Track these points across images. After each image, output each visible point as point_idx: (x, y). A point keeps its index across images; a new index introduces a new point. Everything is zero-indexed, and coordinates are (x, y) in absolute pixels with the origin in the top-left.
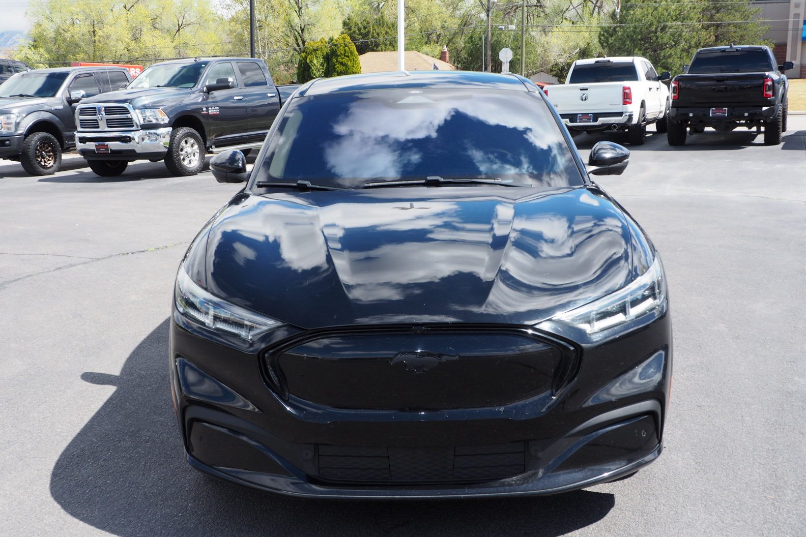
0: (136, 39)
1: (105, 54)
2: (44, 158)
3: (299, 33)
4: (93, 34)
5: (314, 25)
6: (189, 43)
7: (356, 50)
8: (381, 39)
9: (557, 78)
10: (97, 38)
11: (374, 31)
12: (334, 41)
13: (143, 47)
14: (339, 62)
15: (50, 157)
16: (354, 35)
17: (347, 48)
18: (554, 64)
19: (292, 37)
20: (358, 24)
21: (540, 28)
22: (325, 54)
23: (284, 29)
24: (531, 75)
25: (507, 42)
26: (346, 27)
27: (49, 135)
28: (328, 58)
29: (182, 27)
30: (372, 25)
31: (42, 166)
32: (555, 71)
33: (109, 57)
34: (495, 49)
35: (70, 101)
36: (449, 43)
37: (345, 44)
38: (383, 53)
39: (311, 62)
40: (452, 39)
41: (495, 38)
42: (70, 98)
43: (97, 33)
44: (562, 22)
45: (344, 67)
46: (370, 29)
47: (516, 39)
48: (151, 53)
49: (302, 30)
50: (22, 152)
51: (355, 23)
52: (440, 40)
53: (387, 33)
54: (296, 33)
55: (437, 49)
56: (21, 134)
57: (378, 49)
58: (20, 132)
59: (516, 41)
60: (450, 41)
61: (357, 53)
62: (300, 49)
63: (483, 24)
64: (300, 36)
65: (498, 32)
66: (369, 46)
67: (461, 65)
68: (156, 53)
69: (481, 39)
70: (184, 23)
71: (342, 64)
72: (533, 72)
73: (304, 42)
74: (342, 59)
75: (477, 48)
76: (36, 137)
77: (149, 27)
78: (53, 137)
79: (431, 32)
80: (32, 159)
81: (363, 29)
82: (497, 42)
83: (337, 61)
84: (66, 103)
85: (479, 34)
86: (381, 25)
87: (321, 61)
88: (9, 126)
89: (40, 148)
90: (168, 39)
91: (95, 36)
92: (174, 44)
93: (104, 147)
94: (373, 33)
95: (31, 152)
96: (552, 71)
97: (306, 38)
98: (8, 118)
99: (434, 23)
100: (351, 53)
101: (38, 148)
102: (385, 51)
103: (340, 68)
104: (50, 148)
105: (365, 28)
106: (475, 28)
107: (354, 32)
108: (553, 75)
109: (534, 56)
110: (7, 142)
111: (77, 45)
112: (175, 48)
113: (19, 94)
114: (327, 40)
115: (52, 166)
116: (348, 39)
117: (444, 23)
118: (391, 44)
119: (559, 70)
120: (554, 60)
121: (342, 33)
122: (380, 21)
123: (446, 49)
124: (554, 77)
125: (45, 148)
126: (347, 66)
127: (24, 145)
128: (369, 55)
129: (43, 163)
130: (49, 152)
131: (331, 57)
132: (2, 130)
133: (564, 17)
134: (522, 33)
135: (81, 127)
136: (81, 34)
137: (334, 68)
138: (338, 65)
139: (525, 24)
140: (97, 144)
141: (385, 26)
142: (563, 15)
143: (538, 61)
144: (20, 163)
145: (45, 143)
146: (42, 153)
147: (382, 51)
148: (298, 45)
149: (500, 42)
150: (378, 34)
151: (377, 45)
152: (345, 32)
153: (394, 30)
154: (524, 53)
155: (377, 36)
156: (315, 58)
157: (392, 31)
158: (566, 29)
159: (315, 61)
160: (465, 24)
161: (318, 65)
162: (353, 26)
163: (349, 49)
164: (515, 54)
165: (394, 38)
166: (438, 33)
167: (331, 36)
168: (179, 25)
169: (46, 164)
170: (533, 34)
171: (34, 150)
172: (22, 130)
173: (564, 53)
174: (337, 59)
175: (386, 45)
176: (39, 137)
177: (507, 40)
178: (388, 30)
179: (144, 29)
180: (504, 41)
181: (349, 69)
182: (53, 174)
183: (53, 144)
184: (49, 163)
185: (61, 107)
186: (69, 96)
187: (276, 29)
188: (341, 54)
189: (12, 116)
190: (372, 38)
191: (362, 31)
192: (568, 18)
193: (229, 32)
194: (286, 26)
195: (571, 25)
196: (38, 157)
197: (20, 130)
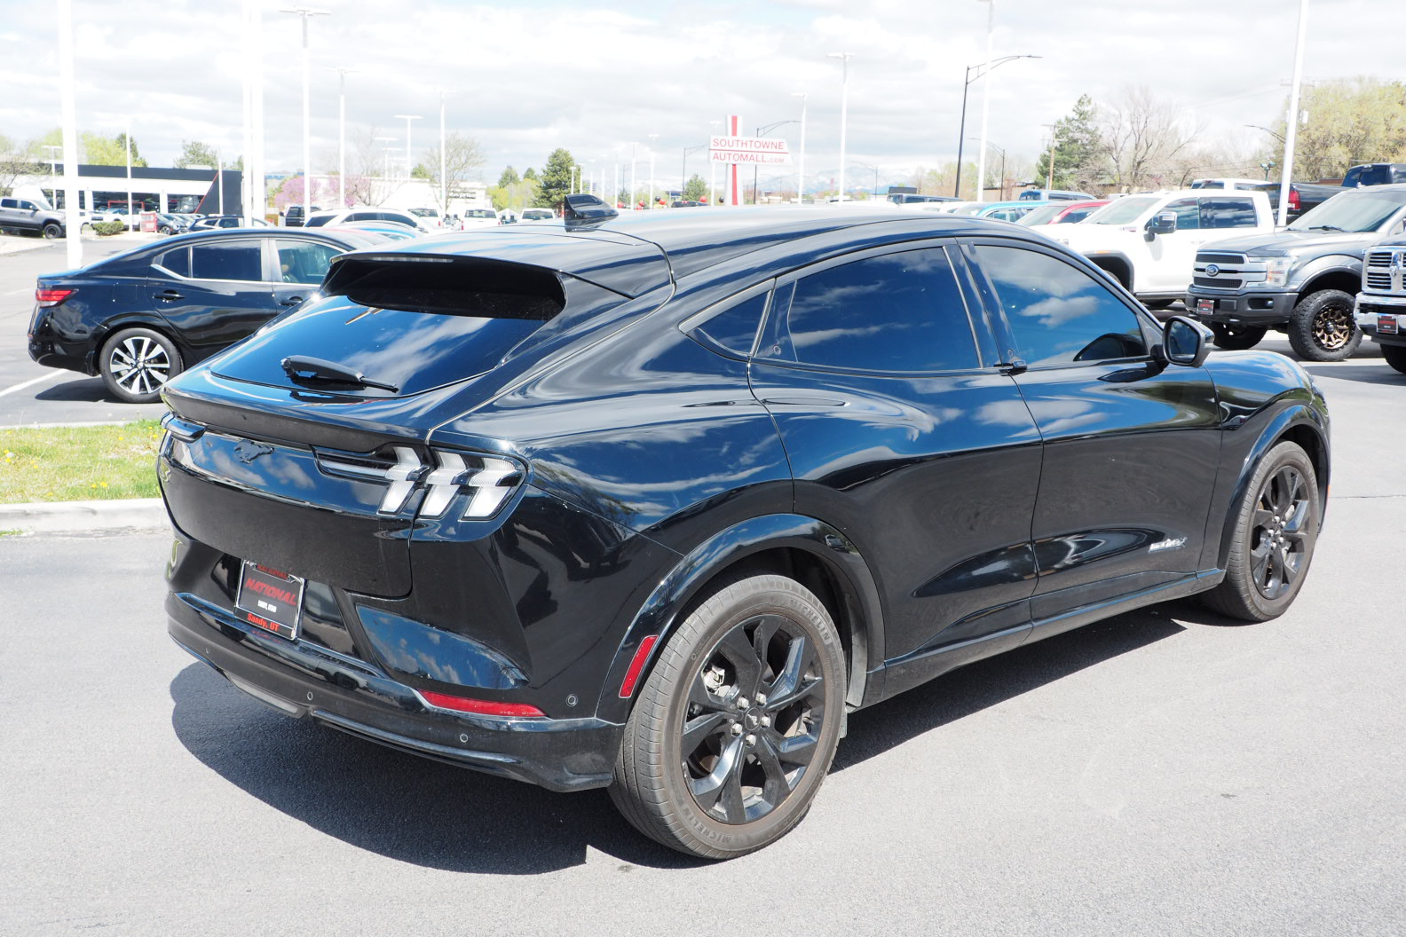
2: (1330, 333)
15: (1340, 333)
31: (1321, 345)
56: (1294, 291)
58: (1294, 287)
76: (1319, 298)
80: (1304, 332)
88: (1278, 276)
89: (1325, 316)
93: (1390, 323)
95: (1305, 321)
98: (1279, 263)
101: (1322, 315)
104: (1343, 318)
110: (1270, 302)
113: (1324, 226)
115: (1342, 347)
129: (1324, 341)
130: (1342, 324)
132: (1267, 282)
135: (1369, 286)
140: (1380, 315)
145: (1335, 309)
146: (1326, 325)
169: (1330, 343)
171: (1312, 319)
172: (1297, 284)
176: (1326, 298)
182: (1342, 361)
183: (1351, 311)
184: (1337, 343)
189: (1285, 260)
196: (1319, 330)
197: (1293, 284)
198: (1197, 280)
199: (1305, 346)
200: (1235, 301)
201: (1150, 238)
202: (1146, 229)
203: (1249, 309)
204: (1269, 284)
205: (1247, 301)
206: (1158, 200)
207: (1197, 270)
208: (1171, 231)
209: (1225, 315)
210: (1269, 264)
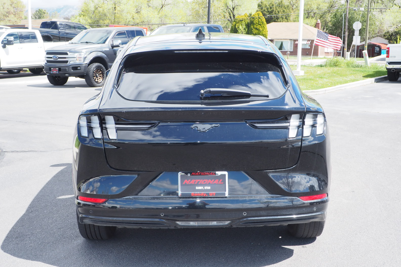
0: (138, 12)
1: (120, 20)
2: (97, 77)
3: (231, 11)
4: (114, 9)
5: (240, 6)
6: (168, 15)
7: (265, 21)
8: (280, 15)
9: (388, 41)
10: (116, 11)
11: (276, 10)
12: (252, 16)
13: (142, 17)
14: (255, 28)
15: (100, 77)
16: (264, 12)
17: (260, 20)
18: (387, 32)
19: (228, 13)
20: (267, 6)
21: (378, 10)
22: (247, 23)
23: (223, 8)
24: (372, 38)
25: (358, 18)
26: (259, 8)
27: (101, 65)
28: (248, 26)
29: (164, 6)
30: (275, 7)
31: (96, 82)
32: (387, 36)
33: (123, 22)
34: (351, 22)
35: (113, 47)
36: (321, 18)
37: (259, 17)
38: (281, 23)
39: (238, 27)
40: (323, 15)
41: (350, 16)
42: (113, 44)
43: (117, 8)
44: (392, 6)
45: (258, 31)
46: (274, 9)
47: (363, 16)
48: (146, 21)
49: (233, 9)
50: (86, 74)
51: (265, 5)
52: (315, 16)
53: (284, 11)
54: (230, 10)
55: (314, 21)
56: (86, 64)
57: (278, 21)
58: (86, 62)
59: (363, 18)
60: (321, 17)
61: (265, 23)
62: (231, 20)
63: (343, 7)
64: (232, 12)
65: (353, 12)
66: (273, 18)
67: (328, 31)
68: (149, 21)
69: (341, 16)
70: (165, 4)
71: (256, 29)
72: (373, 36)
73: (234, 16)
74: (257, 26)
75: (339, 21)
76: (94, 66)
77: (146, 5)
78: (103, 66)
79: (310, 11)
80: (91, 78)
81: (269, 9)
82: (351, 18)
83: (253, 28)
84: (111, 47)
85: (340, 13)
86: (281, 6)
87: (244, 27)
88: (80, 59)
89: (96, 72)
90: (156, 13)
91: (115, 10)
92: (159, 16)
94: (276, 11)
95: (91, 74)
96: (384, 36)
97: (236, 14)
98: (80, 55)
99: (313, 6)
100: (262, 22)
102: (282, 22)
103: (255, 31)
104: (101, 72)
105: (271, 8)
106: (338, 9)
107: (264, 10)
108: (386, 39)
109: (374, 27)
110: (79, 68)
111: (105, 15)
112: (159, 18)
113: (86, 42)
114: (248, 14)
115: (101, 82)
116: (261, 15)
117: (318, 6)
118: (286, 18)
119: (389, 35)
120: (387, 29)
121: (257, 11)
122: (280, 4)
123: (319, 21)
124: (386, 40)
125: (98, 72)
126: (259, 30)
127: (87, 70)
128: (272, 24)
129: (96, 80)
130: (100, 74)
131: (250, 25)
132: (77, 61)
133: (394, 3)
134: (368, 13)
136: (108, 9)
137: (251, 31)
138: (254, 30)
139: (370, 7)
141: (283, 7)
142: (393, 2)
143: (376, 30)
144: (84, 79)
145: (98, 69)
146: (96, 75)
147: (280, 22)
148: (231, 17)
149: (353, 18)
150: (278, 12)
151: (278, 18)
152: (259, 10)
153: (288, 9)
154: (368, 25)
155: (278, 13)
156: (240, 26)
157: (287, 10)
158: (395, 10)
159: (240, 27)
160: (331, 7)
161: (242, 29)
162: (264, 7)
163: (261, 20)
164: (363, 25)
165: (288, 14)
166: (314, 12)
167: (250, 13)
168: (162, 4)
169: (98, 81)
170: (374, 13)
171: (93, 73)
173: (393, 25)
174: (253, 26)
175: (283, 18)
176: (95, 66)
177: (358, 17)
178: (285, 10)
179: (143, 7)
180: (356, 17)
181: (260, 32)
183: (102, 70)
184: (100, 81)
185: (108, 49)
186: (112, 43)
187: (218, 8)
188: (256, 23)
189: (82, 53)
190: (275, 14)
191: (269, 10)
192: (397, 4)
193: (191, 9)
194: (224, 6)
195: (399, 8)
196: (94, 76)
197: (86, 61)
198: (48, 61)
199: (92, 82)
200: (67, 68)
201: (4, 47)
202: (2, 43)
203: (72, 71)
204: (78, 62)
205: (71, 68)
206: (4, 33)
207: (48, 58)
208: (12, 44)
209: (63, 73)
210: (76, 55)
